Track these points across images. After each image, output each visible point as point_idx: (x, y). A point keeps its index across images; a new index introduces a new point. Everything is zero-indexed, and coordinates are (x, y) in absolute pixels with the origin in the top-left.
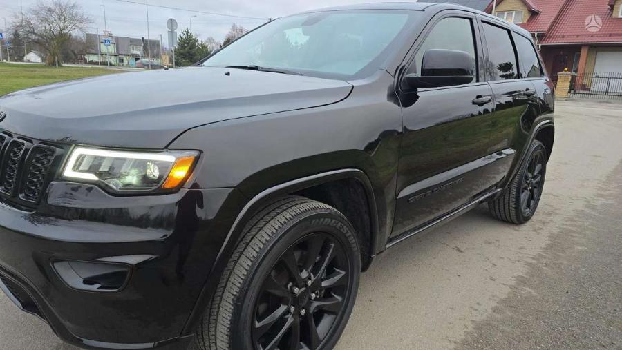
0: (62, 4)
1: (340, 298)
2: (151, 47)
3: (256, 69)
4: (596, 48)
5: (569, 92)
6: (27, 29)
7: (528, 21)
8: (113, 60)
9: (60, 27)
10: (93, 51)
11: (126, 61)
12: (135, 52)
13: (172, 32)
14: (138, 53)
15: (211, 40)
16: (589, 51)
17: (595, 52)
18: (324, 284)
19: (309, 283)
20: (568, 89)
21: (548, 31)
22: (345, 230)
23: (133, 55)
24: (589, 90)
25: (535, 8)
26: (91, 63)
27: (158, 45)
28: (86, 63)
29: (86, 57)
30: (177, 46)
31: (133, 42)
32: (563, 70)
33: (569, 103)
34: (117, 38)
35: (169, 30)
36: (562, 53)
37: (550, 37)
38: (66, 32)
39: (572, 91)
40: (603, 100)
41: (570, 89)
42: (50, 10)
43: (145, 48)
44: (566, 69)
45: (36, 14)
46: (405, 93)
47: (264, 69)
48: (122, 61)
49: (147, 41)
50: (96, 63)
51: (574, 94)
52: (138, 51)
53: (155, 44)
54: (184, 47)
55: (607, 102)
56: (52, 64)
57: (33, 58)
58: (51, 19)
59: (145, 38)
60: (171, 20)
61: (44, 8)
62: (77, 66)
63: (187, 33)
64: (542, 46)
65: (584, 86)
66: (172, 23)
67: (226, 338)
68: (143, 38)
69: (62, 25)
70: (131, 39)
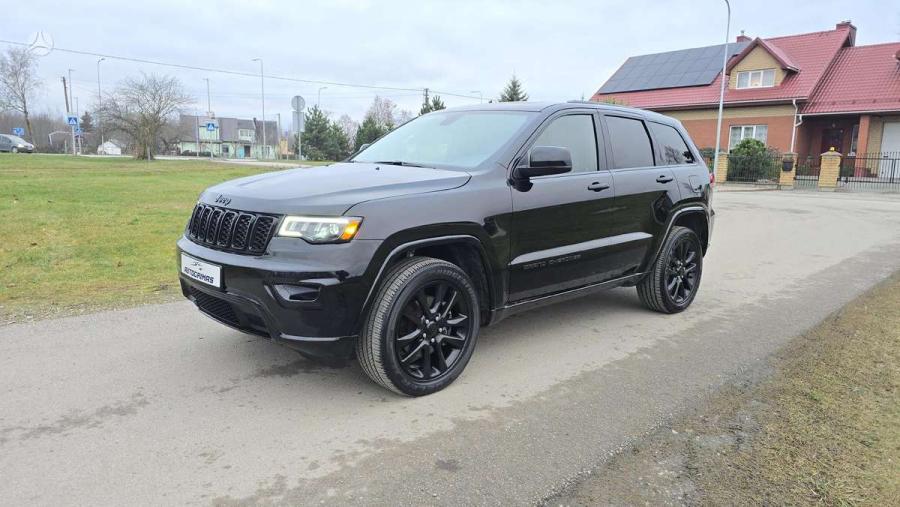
0: (157, 81)
1: (463, 337)
2: (265, 131)
3: (399, 164)
4: (880, 119)
5: (839, 180)
6: (112, 112)
7: (782, 84)
8: (214, 149)
9: (154, 109)
10: (190, 139)
11: (232, 150)
12: (244, 138)
13: (298, 112)
14: (249, 139)
15: (346, 118)
16: (871, 122)
17: (881, 124)
18: (450, 322)
19: (437, 318)
20: (837, 176)
21: (812, 96)
22: (464, 281)
23: (241, 142)
24: (875, 176)
25: (791, 65)
26: (187, 154)
27: (275, 128)
28: (179, 154)
29: (180, 146)
30: (303, 130)
31: (242, 124)
32: (828, 150)
33: (838, 195)
34: (221, 120)
35: (293, 110)
36: (834, 126)
37: (814, 104)
38: (161, 115)
39: (843, 179)
40: (887, 190)
41: (841, 176)
42: (142, 88)
43: (258, 132)
44: (833, 149)
45: (125, 94)
46: (521, 180)
47: (406, 165)
48: (227, 150)
49: (261, 123)
50: (194, 154)
51: (846, 181)
52: (248, 136)
53: (272, 127)
54: (312, 131)
55: (893, 193)
56: (144, 157)
57: (111, 149)
58: (143, 100)
59: (258, 119)
60: (298, 97)
61: (134, 85)
62: (169, 158)
63: (315, 111)
64: (803, 117)
65: (869, 170)
66: (298, 101)
67: (378, 342)
68: (255, 119)
69: (156, 107)
70: (239, 120)
